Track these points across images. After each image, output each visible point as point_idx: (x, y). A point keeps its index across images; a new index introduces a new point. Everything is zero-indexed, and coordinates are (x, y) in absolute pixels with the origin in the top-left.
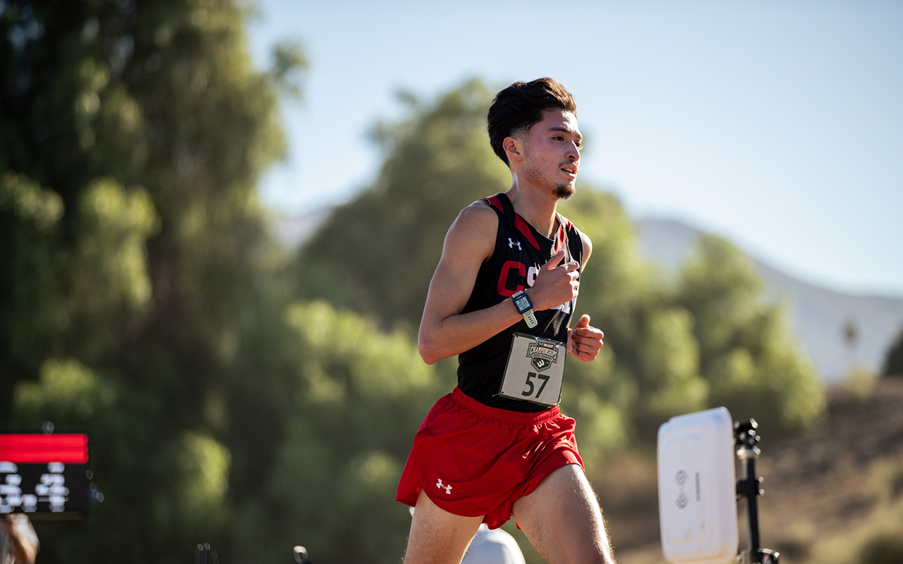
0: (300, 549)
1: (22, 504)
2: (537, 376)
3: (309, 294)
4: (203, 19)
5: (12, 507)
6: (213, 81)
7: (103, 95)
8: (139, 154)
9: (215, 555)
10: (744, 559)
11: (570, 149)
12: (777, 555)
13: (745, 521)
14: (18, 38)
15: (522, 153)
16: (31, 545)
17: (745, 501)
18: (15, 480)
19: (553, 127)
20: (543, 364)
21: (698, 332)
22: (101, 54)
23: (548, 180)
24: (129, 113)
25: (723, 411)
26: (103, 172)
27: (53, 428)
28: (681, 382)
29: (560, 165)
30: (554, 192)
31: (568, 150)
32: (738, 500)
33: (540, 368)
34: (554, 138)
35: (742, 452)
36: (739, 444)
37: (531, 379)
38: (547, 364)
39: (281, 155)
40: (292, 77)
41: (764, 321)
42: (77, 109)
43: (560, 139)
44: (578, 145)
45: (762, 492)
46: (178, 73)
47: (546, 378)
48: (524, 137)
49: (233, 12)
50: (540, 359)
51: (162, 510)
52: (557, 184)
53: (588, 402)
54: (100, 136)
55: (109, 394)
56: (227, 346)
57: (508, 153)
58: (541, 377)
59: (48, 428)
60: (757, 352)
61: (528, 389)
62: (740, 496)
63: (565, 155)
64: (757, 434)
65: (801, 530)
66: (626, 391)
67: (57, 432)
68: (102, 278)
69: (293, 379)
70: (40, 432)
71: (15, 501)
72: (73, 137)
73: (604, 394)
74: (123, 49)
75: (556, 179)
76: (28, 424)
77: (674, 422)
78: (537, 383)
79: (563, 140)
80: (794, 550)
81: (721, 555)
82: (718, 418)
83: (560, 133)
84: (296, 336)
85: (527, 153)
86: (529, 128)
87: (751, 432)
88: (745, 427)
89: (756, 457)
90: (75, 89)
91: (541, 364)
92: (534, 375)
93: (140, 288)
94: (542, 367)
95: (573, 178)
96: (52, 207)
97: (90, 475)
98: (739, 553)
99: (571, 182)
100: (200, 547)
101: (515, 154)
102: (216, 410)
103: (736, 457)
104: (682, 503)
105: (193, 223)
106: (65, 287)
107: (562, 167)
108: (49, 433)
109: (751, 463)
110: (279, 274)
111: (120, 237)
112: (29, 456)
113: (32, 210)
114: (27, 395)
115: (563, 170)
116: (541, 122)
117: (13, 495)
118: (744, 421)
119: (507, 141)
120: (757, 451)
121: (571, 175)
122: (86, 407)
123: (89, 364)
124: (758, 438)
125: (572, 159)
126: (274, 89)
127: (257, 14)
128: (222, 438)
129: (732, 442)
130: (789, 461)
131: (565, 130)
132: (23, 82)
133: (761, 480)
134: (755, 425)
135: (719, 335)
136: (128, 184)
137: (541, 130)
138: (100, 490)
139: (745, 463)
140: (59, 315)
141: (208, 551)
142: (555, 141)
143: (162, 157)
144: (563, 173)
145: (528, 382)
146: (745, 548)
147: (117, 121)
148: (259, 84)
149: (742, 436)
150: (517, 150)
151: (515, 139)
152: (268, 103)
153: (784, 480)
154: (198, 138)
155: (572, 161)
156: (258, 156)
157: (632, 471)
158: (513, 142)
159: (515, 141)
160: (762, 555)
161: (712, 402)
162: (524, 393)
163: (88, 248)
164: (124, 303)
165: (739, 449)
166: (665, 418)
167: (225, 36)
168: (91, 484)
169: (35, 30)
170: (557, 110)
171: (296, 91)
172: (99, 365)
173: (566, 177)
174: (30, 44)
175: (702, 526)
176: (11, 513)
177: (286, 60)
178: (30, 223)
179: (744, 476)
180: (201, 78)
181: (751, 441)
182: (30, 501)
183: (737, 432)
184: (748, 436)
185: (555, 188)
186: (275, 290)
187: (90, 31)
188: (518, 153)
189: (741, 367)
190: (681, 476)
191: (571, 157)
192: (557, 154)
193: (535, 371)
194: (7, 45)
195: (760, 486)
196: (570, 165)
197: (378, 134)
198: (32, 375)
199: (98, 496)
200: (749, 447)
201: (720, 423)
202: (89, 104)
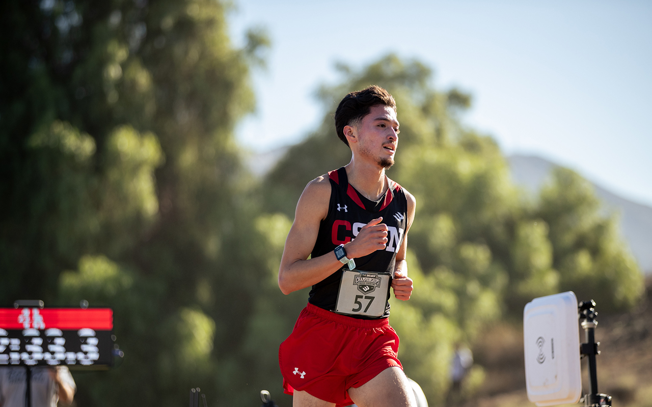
0: (265, 392)
1: (66, 358)
2: (364, 297)
3: (271, 209)
4: (196, 11)
5: (58, 361)
6: (203, 55)
7: (124, 66)
8: (150, 108)
9: (204, 396)
10: (586, 401)
11: (390, 133)
12: (610, 398)
13: (587, 373)
14: (63, 25)
15: (356, 136)
16: (71, 388)
17: (587, 359)
18: (60, 341)
19: (377, 118)
20: (368, 289)
21: (552, 237)
22: (122, 36)
23: (374, 155)
24: (143, 79)
25: (571, 293)
26: (123, 122)
27: (88, 304)
28: (541, 273)
29: (383, 144)
30: (379, 163)
31: (388, 134)
32: (581, 358)
33: (365, 292)
34: (378, 126)
35: (585, 324)
36: (582, 317)
37: (359, 300)
38: (371, 289)
39: (251, 108)
40: (260, 52)
41: (601, 229)
42: (105, 75)
43: (383, 126)
44: (396, 130)
45: (599, 352)
46: (178, 50)
47: (372, 298)
48: (358, 125)
49: (218, 6)
50: (365, 286)
51: (165, 363)
52: (381, 158)
53: (473, 287)
54: (122, 95)
55: (127, 280)
56: (212, 246)
57: (347, 136)
58: (366, 298)
59: (84, 304)
60: (596, 252)
61: (357, 306)
62: (583, 356)
63: (387, 137)
64: (595, 311)
65: (627, 380)
66: (501, 280)
67: (91, 307)
68: (123, 197)
69: (261, 270)
70: (78, 307)
71: (60, 356)
72: (102, 95)
73: (485, 281)
74: (139, 32)
75: (380, 154)
76: (71, 302)
77: (535, 301)
78: (364, 302)
79: (385, 127)
80: (622, 395)
81: (569, 398)
82: (567, 298)
83: (383, 122)
84: (262, 239)
85: (360, 137)
86: (361, 119)
87: (591, 309)
88: (587, 306)
89: (595, 327)
90: (104, 61)
91: (367, 289)
92: (361, 297)
93: (150, 205)
94: (368, 291)
95: (393, 153)
96: (86, 146)
97: (114, 338)
98: (582, 396)
99: (391, 156)
100: (193, 390)
101: (352, 138)
102: (204, 292)
103: (581, 327)
104: (541, 360)
105: (188, 158)
106: (97, 204)
107: (385, 146)
108: (85, 307)
109: (591, 331)
110: (250, 195)
111: (136, 167)
112: (70, 325)
113: (73, 148)
114: (69, 281)
115: (385, 147)
116: (369, 114)
117: (60, 352)
118: (586, 302)
119: (346, 129)
120: (596, 323)
121: (391, 151)
122: (111, 289)
123: (113, 258)
124: (596, 314)
125: (392, 140)
126: (248, 62)
127: (235, 8)
128: (208, 312)
129: (578, 316)
130: (618, 331)
131: (386, 120)
132: (67, 56)
133: (599, 343)
134: (594, 304)
135: (568, 239)
136: (142, 130)
137: (369, 120)
138: (121, 349)
139: (587, 331)
140: (92, 223)
141: (199, 393)
142: (379, 128)
143: (166, 111)
144: (385, 150)
145: (356, 302)
146: (587, 393)
147: (133, 84)
148: (236, 57)
149: (585, 312)
150: (353, 135)
151: (352, 126)
152: (243, 71)
153: (615, 344)
154: (192, 97)
155: (391, 142)
156: (235, 109)
157: (505, 337)
158: (350, 129)
159: (352, 129)
160: (600, 397)
161: (563, 288)
162: (354, 310)
163: (113, 175)
164: (138, 216)
165: (583, 321)
166: (529, 299)
167: (211, 23)
168: (115, 345)
169: (75, 19)
170: (381, 106)
171: (262, 63)
172: (121, 259)
173: (388, 153)
174: (72, 29)
175: (556, 377)
176: (58, 365)
177: (255, 41)
178: (72, 157)
179: (586, 341)
180: (194, 54)
181: (591, 316)
182: (71, 356)
183: (581, 309)
184: (590, 312)
185: (380, 160)
186: (248, 206)
187: (115, 19)
188: (354, 137)
189: (584, 262)
190: (540, 341)
191: (391, 138)
192: (380, 137)
193: (361, 294)
194: (55, 30)
195: (598, 348)
196: (390, 144)
197: (322, 94)
198: (73, 267)
199: (120, 353)
200: (590, 320)
201: (569, 303)
202: (114, 72)
